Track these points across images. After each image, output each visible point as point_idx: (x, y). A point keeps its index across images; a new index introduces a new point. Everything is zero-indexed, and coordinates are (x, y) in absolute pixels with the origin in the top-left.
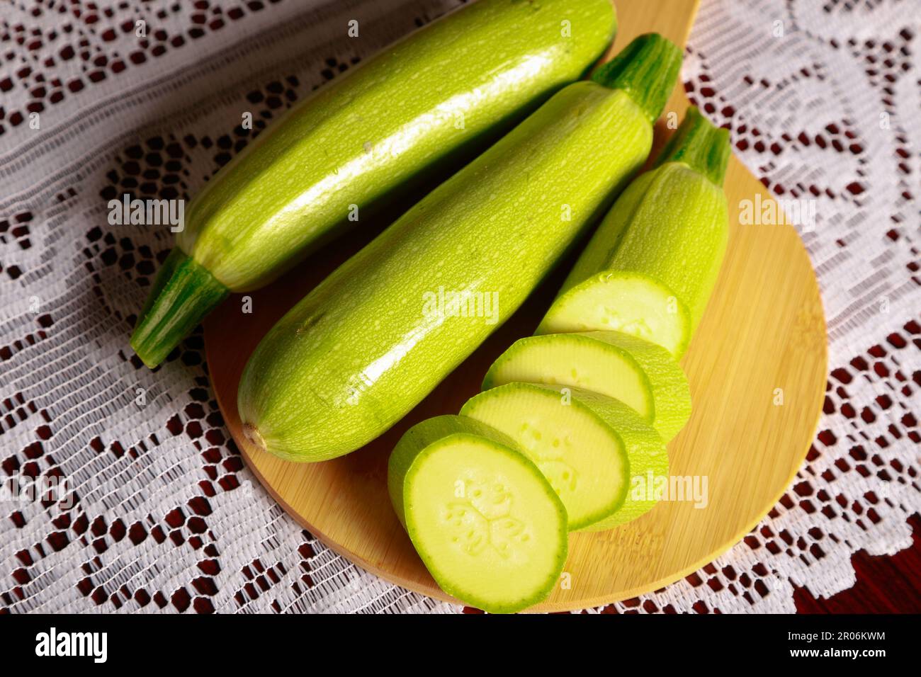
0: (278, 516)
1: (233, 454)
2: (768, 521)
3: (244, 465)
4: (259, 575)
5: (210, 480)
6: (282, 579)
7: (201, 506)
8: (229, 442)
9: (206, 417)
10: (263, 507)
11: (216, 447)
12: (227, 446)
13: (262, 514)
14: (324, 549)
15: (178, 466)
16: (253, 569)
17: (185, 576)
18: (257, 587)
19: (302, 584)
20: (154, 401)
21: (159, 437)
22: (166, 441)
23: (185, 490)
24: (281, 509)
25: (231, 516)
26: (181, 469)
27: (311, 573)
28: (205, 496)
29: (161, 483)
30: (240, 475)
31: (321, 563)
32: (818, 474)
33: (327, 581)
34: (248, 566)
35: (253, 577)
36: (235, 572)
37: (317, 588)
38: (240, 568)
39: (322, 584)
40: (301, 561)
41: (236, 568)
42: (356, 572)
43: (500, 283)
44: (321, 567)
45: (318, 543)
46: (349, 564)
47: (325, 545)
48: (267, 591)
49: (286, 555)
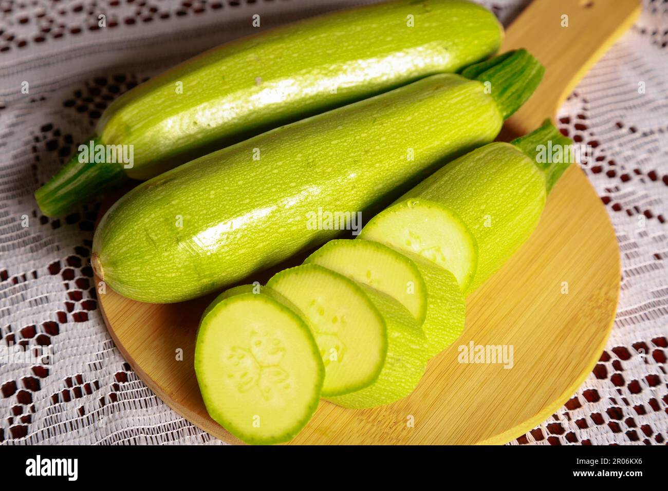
3: (96, 307)
4: (78, 386)
5: (66, 312)
6: (94, 393)
7: (52, 328)
8: (92, 289)
10: (100, 339)
11: (81, 290)
13: (97, 344)
14: (136, 380)
15: (46, 297)
16: (74, 380)
18: (72, 393)
19: (108, 399)
24: (114, 344)
27: (118, 393)
30: (91, 313)
31: (129, 388)
32: (574, 420)
33: (129, 402)
34: (71, 378)
35: (72, 386)
36: (59, 379)
37: (118, 404)
38: (64, 377)
39: (123, 402)
40: (114, 383)
41: (61, 377)
42: (155, 402)
43: (328, 193)
44: (128, 391)
45: (133, 374)
46: (152, 395)
47: (138, 377)
48: (79, 399)
49: (104, 376)
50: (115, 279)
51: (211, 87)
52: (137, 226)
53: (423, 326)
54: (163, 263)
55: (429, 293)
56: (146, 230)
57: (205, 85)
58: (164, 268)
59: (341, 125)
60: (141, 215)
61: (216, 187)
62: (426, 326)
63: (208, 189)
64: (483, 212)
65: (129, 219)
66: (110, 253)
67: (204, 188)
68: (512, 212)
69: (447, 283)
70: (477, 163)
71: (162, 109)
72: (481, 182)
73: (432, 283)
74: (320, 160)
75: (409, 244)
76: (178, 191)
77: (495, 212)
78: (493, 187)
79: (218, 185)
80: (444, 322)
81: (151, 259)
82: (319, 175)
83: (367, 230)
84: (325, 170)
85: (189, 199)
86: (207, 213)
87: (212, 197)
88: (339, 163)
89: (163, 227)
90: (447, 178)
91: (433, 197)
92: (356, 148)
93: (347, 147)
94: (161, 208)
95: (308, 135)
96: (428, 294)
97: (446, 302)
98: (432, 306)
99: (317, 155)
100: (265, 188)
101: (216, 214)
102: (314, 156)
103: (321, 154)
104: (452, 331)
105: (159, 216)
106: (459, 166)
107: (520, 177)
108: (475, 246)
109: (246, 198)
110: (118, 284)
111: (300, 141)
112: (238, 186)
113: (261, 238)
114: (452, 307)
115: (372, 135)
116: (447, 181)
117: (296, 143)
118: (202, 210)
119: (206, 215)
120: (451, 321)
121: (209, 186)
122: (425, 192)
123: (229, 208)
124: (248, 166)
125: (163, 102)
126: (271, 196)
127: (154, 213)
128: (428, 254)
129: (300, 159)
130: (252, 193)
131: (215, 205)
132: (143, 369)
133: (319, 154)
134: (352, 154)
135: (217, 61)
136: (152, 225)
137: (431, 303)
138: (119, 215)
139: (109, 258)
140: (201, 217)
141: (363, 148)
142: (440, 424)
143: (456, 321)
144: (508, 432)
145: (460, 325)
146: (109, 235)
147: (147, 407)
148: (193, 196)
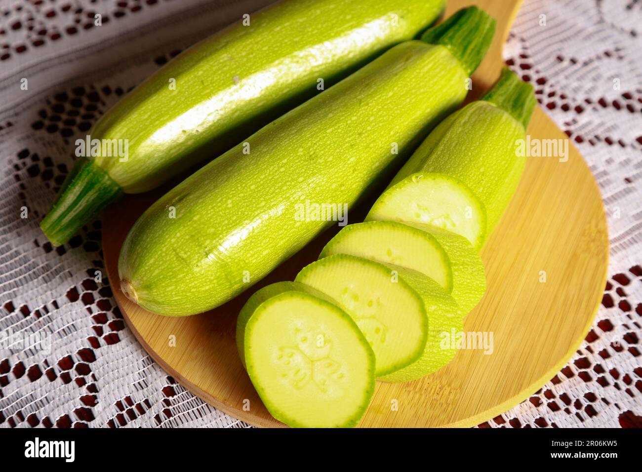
0: (148, 365)
1: (117, 318)
2: (551, 387)
3: (125, 326)
4: (129, 408)
5: (97, 336)
6: (147, 412)
7: (88, 355)
8: (115, 309)
9: (98, 290)
10: (137, 358)
11: (104, 312)
12: (113, 312)
13: (136, 363)
14: (183, 391)
15: (73, 325)
16: (124, 403)
17: (69, 406)
18: (126, 416)
19: (162, 415)
20: (58, 277)
21: (59, 302)
22: (64, 306)
23: (76, 343)
24: (152, 360)
25: (111, 363)
26: (74, 327)
27: (171, 408)
28: (91, 348)
29: (57, 337)
30: (121, 333)
31: (180, 401)
32: (596, 352)
33: (183, 414)
34: (120, 401)
35: (124, 410)
36: (110, 405)
37: (174, 419)
38: (114, 402)
39: (179, 416)
40: (164, 398)
41: (111, 402)
42: (208, 410)
43: (333, 181)
44: (180, 404)
45: (179, 386)
46: (203, 403)
47: (184, 388)
48: (134, 420)
49: (152, 394)
50: (150, 301)
51: (193, 93)
52: (165, 248)
53: (453, 293)
54: (196, 278)
55: (452, 261)
56: (174, 250)
57: (186, 93)
58: (198, 283)
59: (330, 112)
60: (167, 237)
61: (231, 196)
62: (455, 294)
63: (224, 200)
64: (483, 175)
65: (156, 242)
66: (142, 278)
67: (220, 199)
68: (506, 168)
69: (464, 248)
70: (464, 128)
71: (150, 124)
72: (475, 145)
73: (452, 251)
74: (320, 151)
75: (418, 216)
76: (197, 206)
77: (492, 172)
78: (486, 148)
79: (233, 194)
80: (469, 286)
81: (184, 277)
82: (322, 166)
83: (376, 209)
84: (327, 159)
85: (209, 212)
86: (228, 222)
87: (230, 206)
88: (338, 150)
89: (191, 244)
90: (442, 148)
91: (435, 169)
92: (350, 132)
93: (342, 133)
94: (184, 227)
95: (302, 128)
96: (452, 263)
97: (467, 266)
98: (456, 273)
99: (316, 146)
100: (276, 188)
101: (238, 222)
102: (314, 148)
103: (320, 144)
104: (476, 293)
105: (184, 234)
106: (450, 133)
107: (505, 133)
108: (482, 207)
109: (262, 201)
110: (154, 305)
111: (297, 135)
112: (251, 190)
113: (281, 236)
114: (474, 270)
115: (362, 116)
116: (443, 151)
117: (294, 138)
118: (224, 221)
119: (228, 225)
120: (475, 283)
121: (225, 196)
122: (426, 165)
123: (248, 214)
124: (257, 169)
125: (150, 116)
126: (284, 195)
127: (179, 232)
128: (438, 223)
129: (302, 154)
130: (266, 195)
131: (234, 213)
132: (190, 380)
133: (318, 144)
134: (348, 139)
135: (193, 66)
136: (179, 244)
137: (456, 270)
138: (144, 239)
139: (142, 282)
140: (225, 228)
141: (356, 132)
142: (482, 381)
143: (478, 282)
144: (544, 377)
145: (482, 285)
146: (138, 260)
147: (201, 416)
148: (212, 208)
